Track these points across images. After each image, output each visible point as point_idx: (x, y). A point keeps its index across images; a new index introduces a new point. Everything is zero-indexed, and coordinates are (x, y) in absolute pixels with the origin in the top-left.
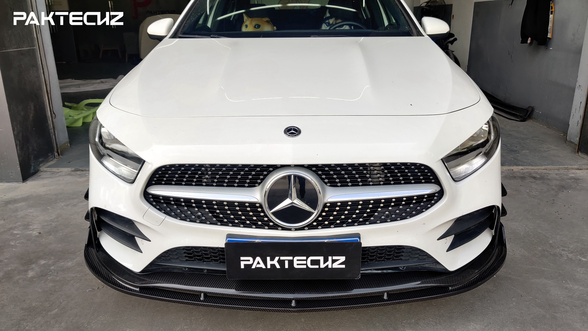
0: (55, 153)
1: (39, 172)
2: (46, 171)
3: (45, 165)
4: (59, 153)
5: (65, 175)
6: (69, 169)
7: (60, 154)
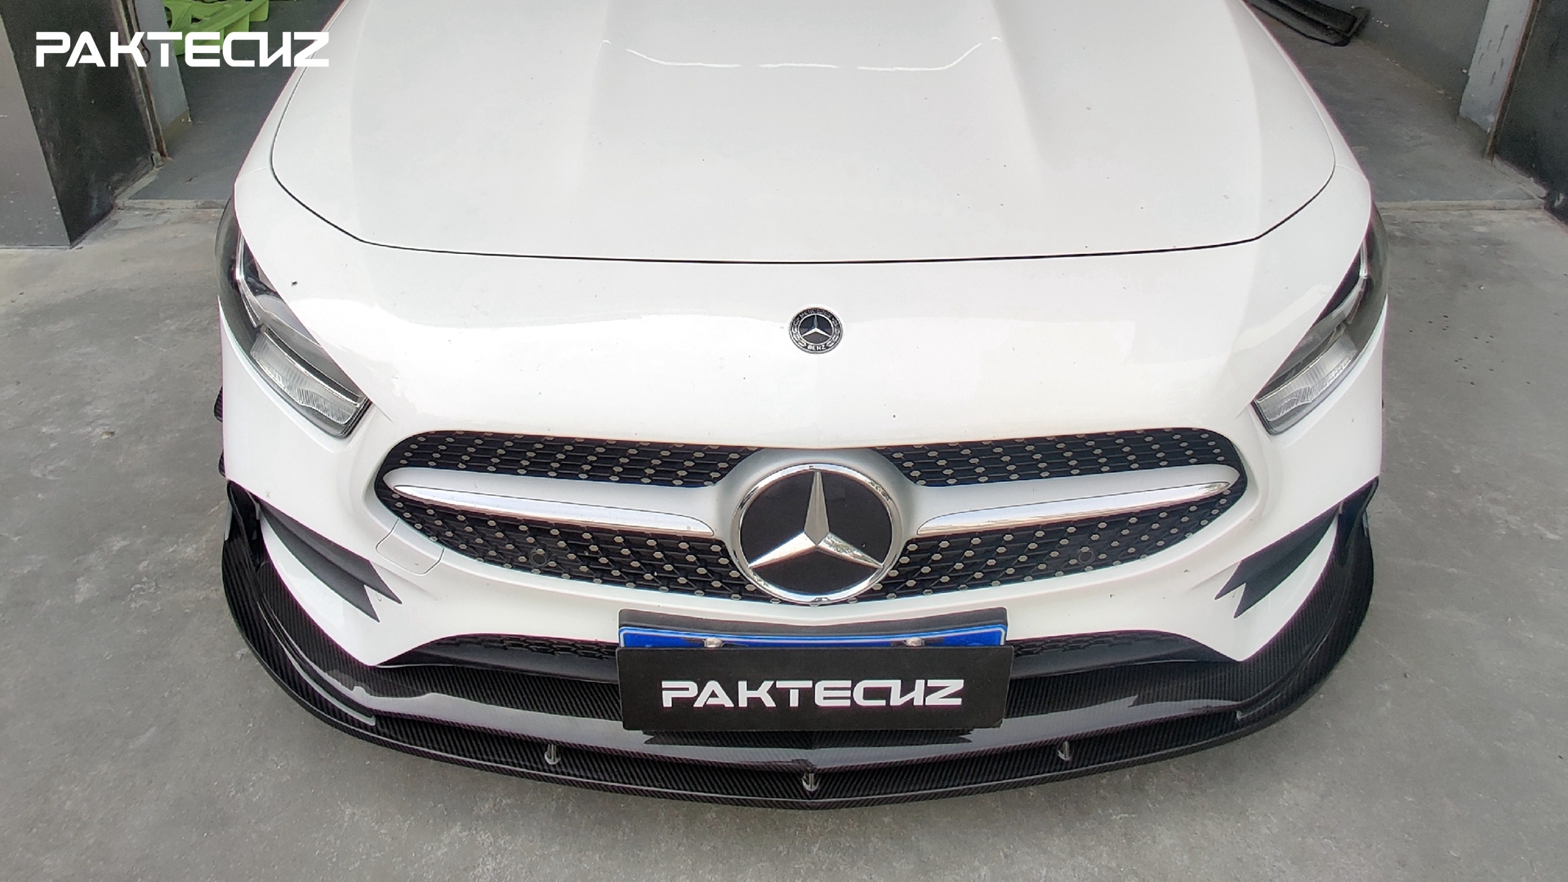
0: (154, 152)
1: (113, 212)
2: (130, 208)
3: (129, 190)
4: (165, 150)
5: (179, 222)
6: (190, 203)
7: (167, 154)
